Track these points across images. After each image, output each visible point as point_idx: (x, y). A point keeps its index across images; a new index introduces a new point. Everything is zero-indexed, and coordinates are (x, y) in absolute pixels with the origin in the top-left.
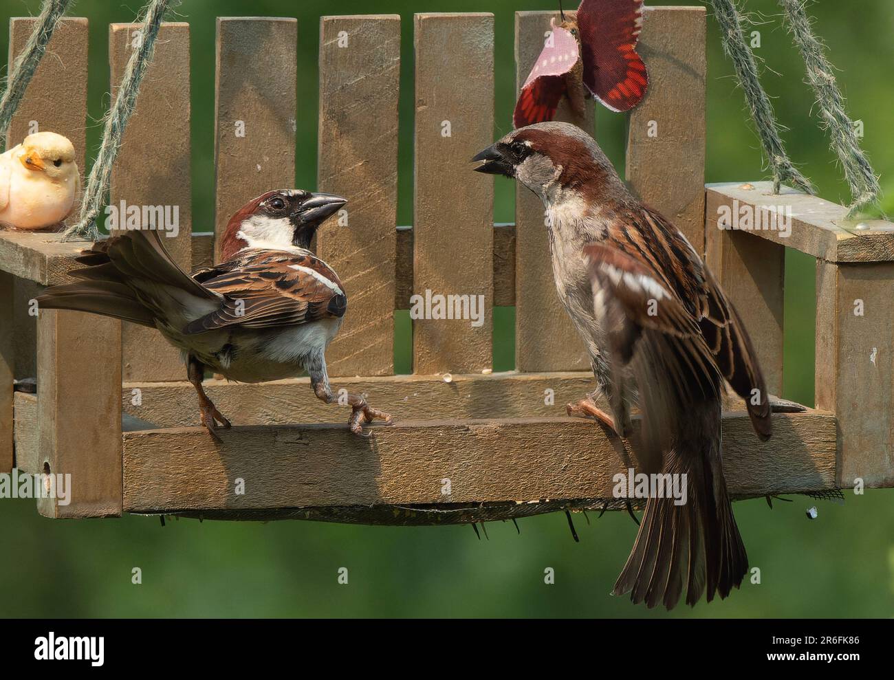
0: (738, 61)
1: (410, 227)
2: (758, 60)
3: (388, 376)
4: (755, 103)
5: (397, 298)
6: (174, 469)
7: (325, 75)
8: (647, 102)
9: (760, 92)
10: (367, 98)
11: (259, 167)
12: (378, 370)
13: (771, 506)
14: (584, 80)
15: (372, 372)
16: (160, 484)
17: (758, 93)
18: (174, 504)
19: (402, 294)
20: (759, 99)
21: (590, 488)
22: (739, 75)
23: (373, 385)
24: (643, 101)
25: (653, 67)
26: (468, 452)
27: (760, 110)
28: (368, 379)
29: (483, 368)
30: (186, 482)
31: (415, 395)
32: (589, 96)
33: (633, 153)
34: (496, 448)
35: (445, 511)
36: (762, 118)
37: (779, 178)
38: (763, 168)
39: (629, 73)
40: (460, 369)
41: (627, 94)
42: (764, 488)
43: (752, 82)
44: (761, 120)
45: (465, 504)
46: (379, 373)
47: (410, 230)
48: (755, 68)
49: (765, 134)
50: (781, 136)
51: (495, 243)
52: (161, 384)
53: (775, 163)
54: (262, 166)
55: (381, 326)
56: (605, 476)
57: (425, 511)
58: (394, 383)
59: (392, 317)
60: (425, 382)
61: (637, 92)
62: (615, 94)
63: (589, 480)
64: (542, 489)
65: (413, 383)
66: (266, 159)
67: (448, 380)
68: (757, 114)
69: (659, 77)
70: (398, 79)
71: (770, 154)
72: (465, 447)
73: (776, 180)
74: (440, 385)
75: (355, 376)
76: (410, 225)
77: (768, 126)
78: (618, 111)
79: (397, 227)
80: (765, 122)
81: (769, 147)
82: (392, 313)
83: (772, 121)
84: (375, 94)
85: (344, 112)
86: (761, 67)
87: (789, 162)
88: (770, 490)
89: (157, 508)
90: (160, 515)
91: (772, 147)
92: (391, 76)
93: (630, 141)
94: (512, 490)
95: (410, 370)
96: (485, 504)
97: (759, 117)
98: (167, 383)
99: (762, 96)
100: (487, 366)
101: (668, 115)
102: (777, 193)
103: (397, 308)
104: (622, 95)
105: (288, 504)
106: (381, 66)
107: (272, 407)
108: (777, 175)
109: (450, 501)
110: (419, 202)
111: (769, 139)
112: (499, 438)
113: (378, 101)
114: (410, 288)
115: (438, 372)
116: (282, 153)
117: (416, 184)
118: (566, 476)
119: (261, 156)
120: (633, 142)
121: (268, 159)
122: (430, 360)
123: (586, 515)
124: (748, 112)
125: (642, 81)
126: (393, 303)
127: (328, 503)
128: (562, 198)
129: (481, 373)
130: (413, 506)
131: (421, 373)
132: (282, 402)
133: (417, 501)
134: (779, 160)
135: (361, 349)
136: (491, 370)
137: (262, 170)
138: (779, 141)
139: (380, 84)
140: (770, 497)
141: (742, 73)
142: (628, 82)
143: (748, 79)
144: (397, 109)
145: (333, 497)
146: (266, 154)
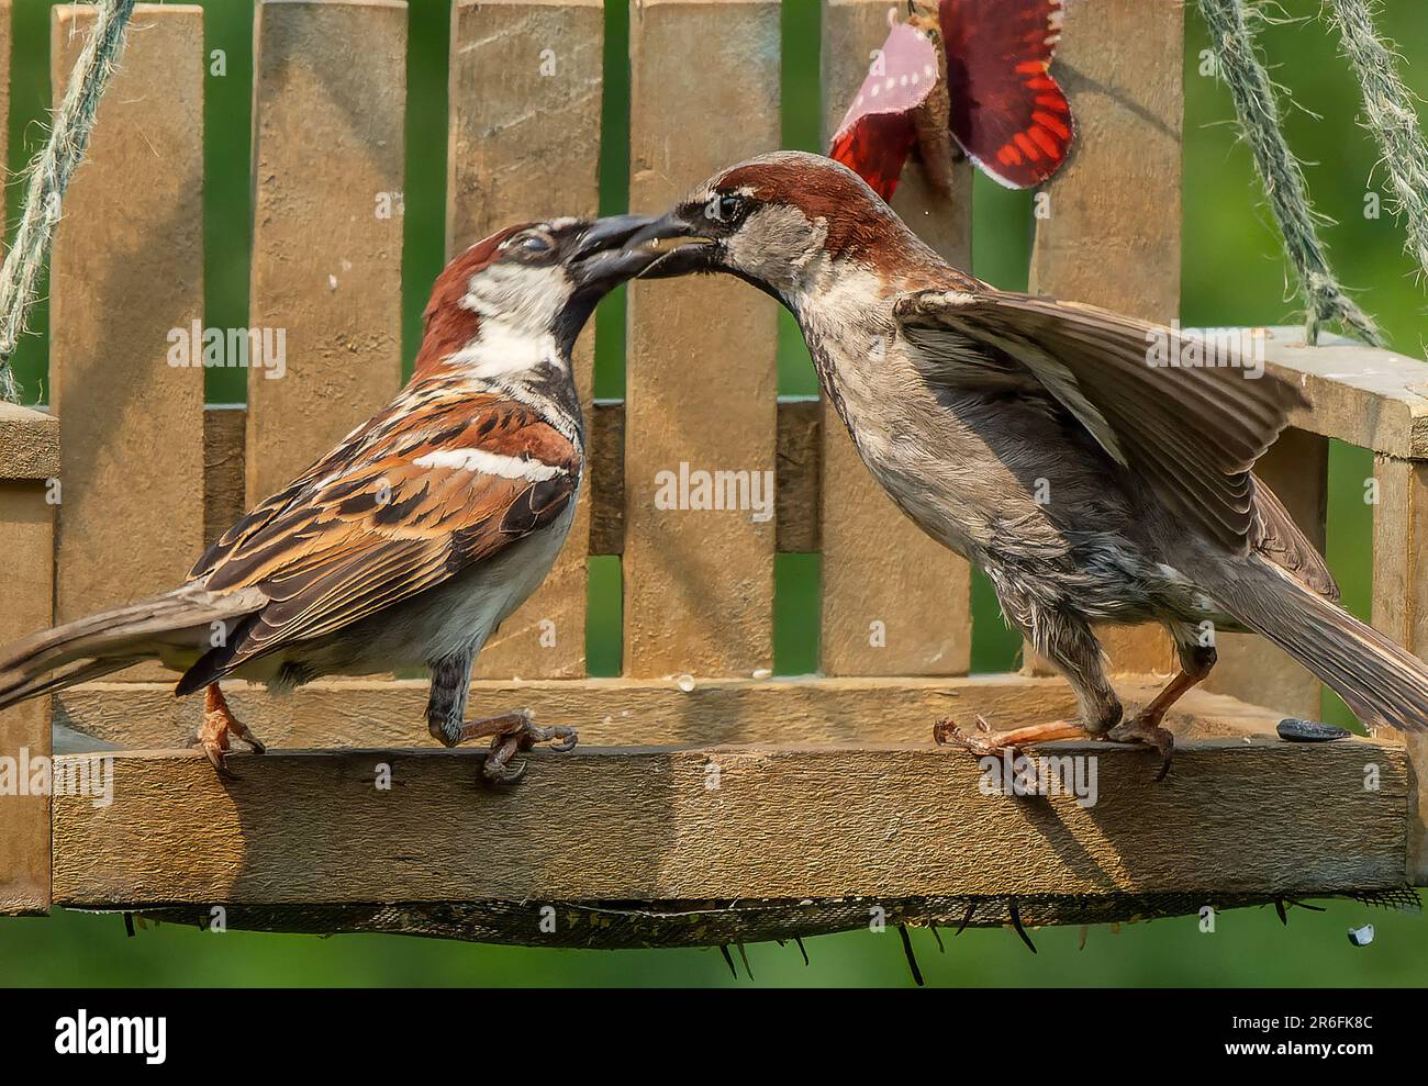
0: (1241, 92)
1: (620, 401)
2: (1279, 91)
3: (576, 678)
4: (1272, 172)
5: (593, 533)
6: (150, 826)
7: (459, 110)
8: (1072, 171)
9: (1282, 152)
10: (540, 154)
11: (333, 281)
12: (556, 667)
13: (1284, 919)
14: (952, 126)
15: (544, 672)
16: (123, 854)
17: (1279, 154)
18: (149, 892)
19: (603, 526)
20: (1280, 165)
21: (938, 877)
22: (1243, 120)
23: (545, 694)
24: (1063, 169)
25: (1084, 106)
26: (707, 804)
27: (1283, 186)
28: (536, 684)
29: (755, 668)
30: (172, 851)
31: (625, 713)
32: (960, 158)
33: (1044, 268)
34: (760, 797)
35: (663, 916)
36: (1285, 200)
37: (1317, 314)
38: (1288, 295)
39: (1038, 116)
40: (712, 669)
41: (1033, 154)
42: (1269, 881)
43: (1266, 132)
44: (1284, 206)
45: (701, 903)
46: (557, 673)
47: (620, 405)
48: (1272, 105)
49: (1292, 231)
50: (1321, 234)
51: (779, 433)
52: (144, 686)
53: (1309, 287)
54: (338, 279)
55: (563, 584)
56: (968, 854)
57: (626, 913)
58: (585, 691)
59: (584, 567)
60: (644, 690)
61: (1052, 151)
62: (1009, 154)
63: (937, 861)
64: (846, 876)
65: (620, 692)
66: (347, 265)
67: (687, 686)
68: (1277, 194)
69: (1095, 124)
70: (599, 120)
71: (1301, 270)
72: (701, 794)
73: (1312, 317)
74: (672, 697)
75: (511, 678)
76: (618, 398)
77: (1298, 216)
78: (1016, 187)
79: (596, 401)
80: (1292, 208)
81: (1299, 256)
82: (583, 560)
83: (1305, 207)
84: (554, 147)
85: (495, 180)
86: (1283, 104)
87: (1336, 286)
88: (1277, 886)
89: (116, 899)
90: (123, 912)
91: (1304, 254)
92: (586, 113)
93: (1036, 244)
94: (791, 877)
95: (616, 669)
96: (740, 903)
97: (1280, 198)
98: (154, 684)
99: (1287, 159)
100: (762, 663)
101: (1111, 196)
102: (1313, 343)
103: (593, 550)
104: (1024, 157)
105: (366, 896)
106: (566, 94)
107: (353, 732)
108: (1313, 309)
109: (672, 895)
110: (635, 352)
111: (1299, 241)
112: (767, 779)
113: (559, 160)
114: (619, 515)
115: (670, 673)
116: (377, 254)
117: (631, 319)
118: (893, 853)
119: (337, 260)
120: (1044, 246)
121: (350, 266)
122: (654, 651)
123: (935, 932)
124: (1259, 188)
125: (1061, 131)
126: (587, 543)
127: (442, 895)
128: (833, 278)
129: (751, 676)
130: (603, 903)
131: (636, 675)
132: (372, 723)
133: (609, 895)
134: (1317, 280)
135: (523, 626)
136: (769, 671)
137: (339, 285)
138: (1318, 245)
139: (565, 128)
140: (1285, 903)
141: (1249, 114)
142: (1035, 133)
143: (1260, 127)
144: (597, 176)
145: (452, 884)
146: (347, 257)
